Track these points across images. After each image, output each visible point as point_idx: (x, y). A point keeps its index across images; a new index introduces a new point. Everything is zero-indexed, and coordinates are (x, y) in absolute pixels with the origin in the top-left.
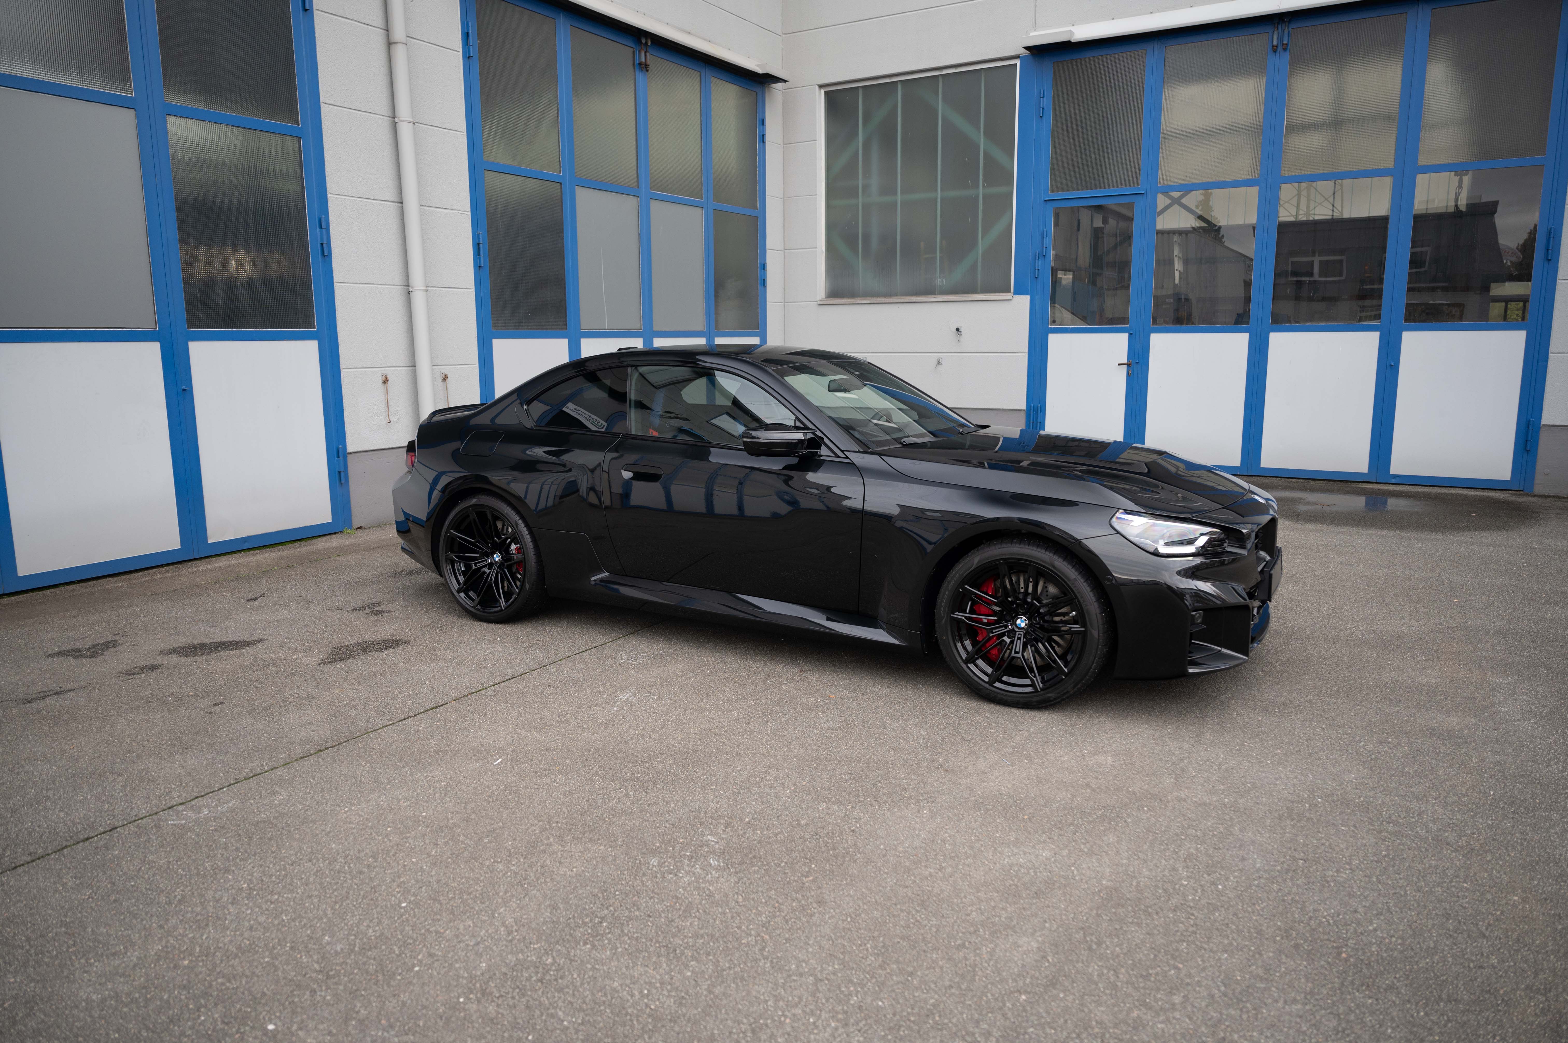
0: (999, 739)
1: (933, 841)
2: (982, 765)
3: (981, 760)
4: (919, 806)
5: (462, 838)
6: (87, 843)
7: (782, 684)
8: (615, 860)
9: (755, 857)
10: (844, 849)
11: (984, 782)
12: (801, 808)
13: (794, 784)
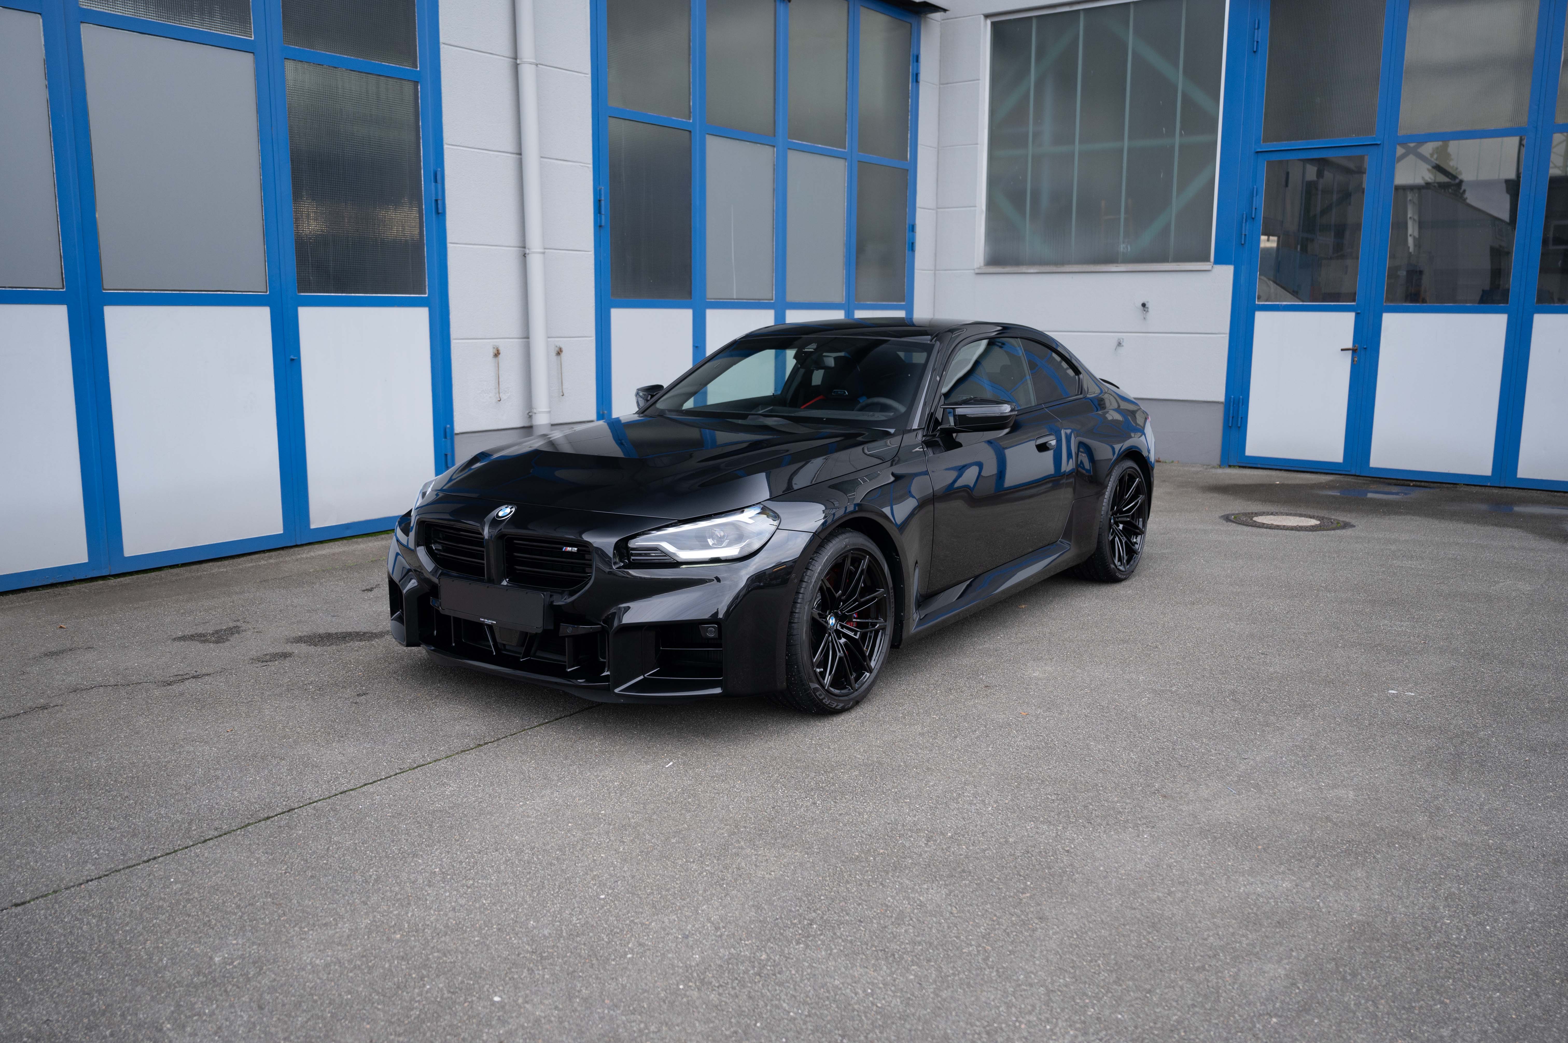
0: (1221, 767)
1: (1158, 866)
2: (1204, 792)
3: (1203, 787)
4: (1139, 830)
5: (648, 837)
6: (269, 822)
7: (966, 700)
8: (814, 867)
9: (963, 871)
10: (1060, 868)
11: (1209, 809)
12: (1007, 826)
13: (996, 802)
